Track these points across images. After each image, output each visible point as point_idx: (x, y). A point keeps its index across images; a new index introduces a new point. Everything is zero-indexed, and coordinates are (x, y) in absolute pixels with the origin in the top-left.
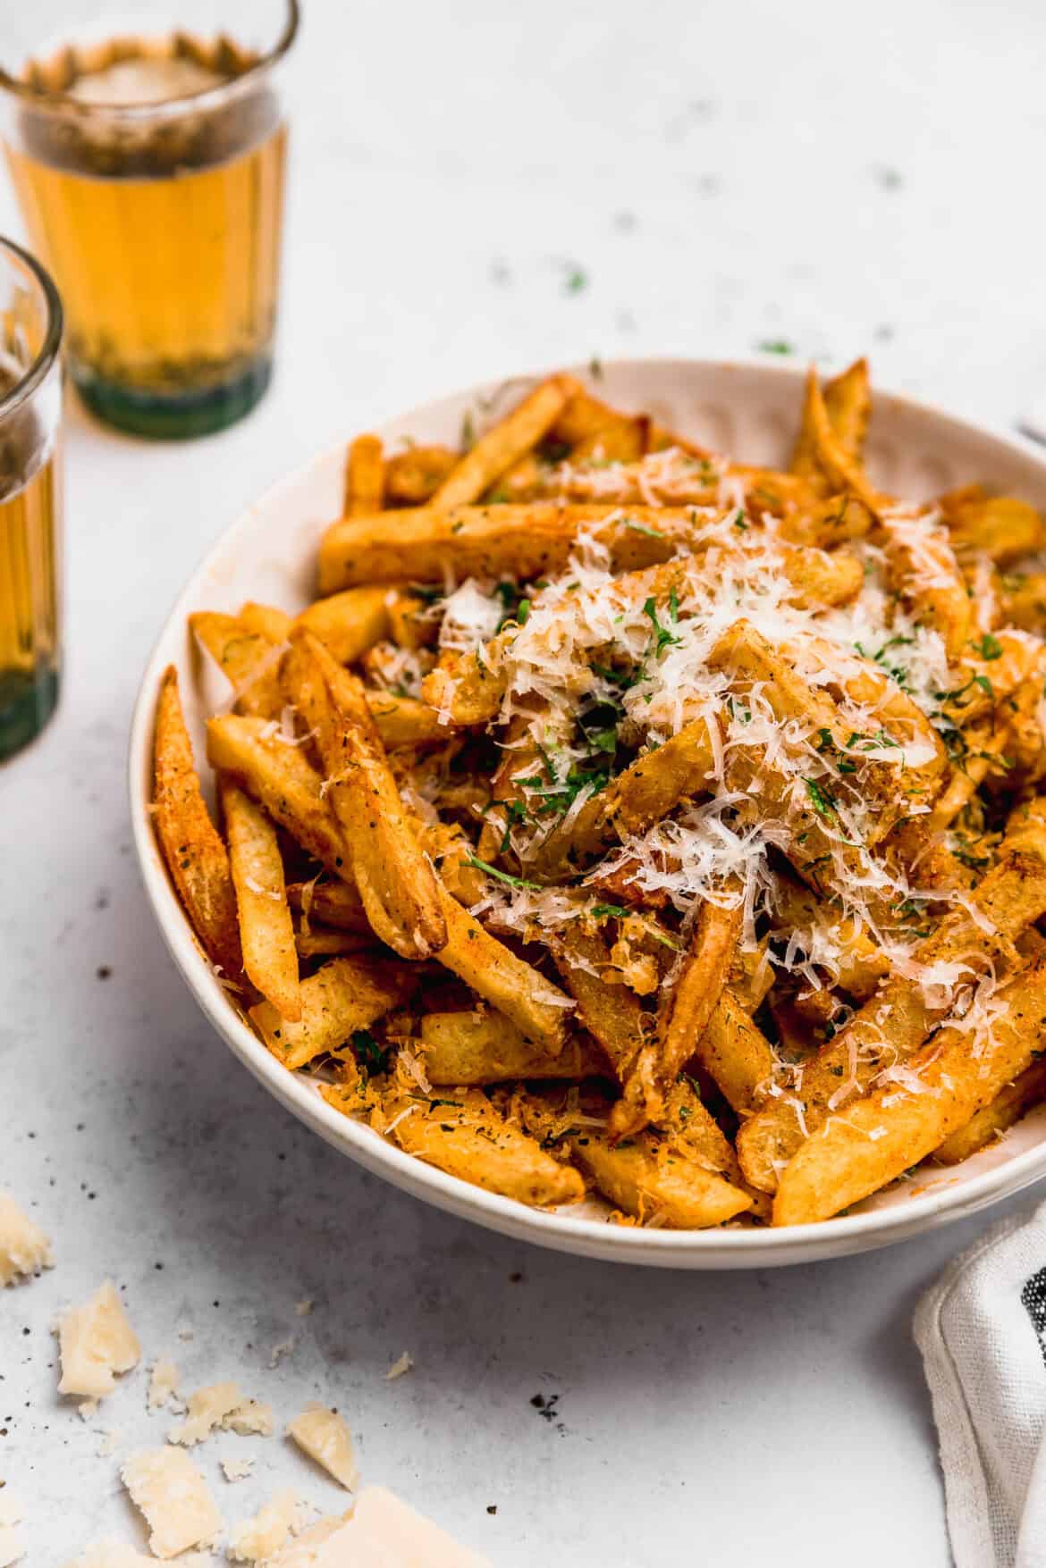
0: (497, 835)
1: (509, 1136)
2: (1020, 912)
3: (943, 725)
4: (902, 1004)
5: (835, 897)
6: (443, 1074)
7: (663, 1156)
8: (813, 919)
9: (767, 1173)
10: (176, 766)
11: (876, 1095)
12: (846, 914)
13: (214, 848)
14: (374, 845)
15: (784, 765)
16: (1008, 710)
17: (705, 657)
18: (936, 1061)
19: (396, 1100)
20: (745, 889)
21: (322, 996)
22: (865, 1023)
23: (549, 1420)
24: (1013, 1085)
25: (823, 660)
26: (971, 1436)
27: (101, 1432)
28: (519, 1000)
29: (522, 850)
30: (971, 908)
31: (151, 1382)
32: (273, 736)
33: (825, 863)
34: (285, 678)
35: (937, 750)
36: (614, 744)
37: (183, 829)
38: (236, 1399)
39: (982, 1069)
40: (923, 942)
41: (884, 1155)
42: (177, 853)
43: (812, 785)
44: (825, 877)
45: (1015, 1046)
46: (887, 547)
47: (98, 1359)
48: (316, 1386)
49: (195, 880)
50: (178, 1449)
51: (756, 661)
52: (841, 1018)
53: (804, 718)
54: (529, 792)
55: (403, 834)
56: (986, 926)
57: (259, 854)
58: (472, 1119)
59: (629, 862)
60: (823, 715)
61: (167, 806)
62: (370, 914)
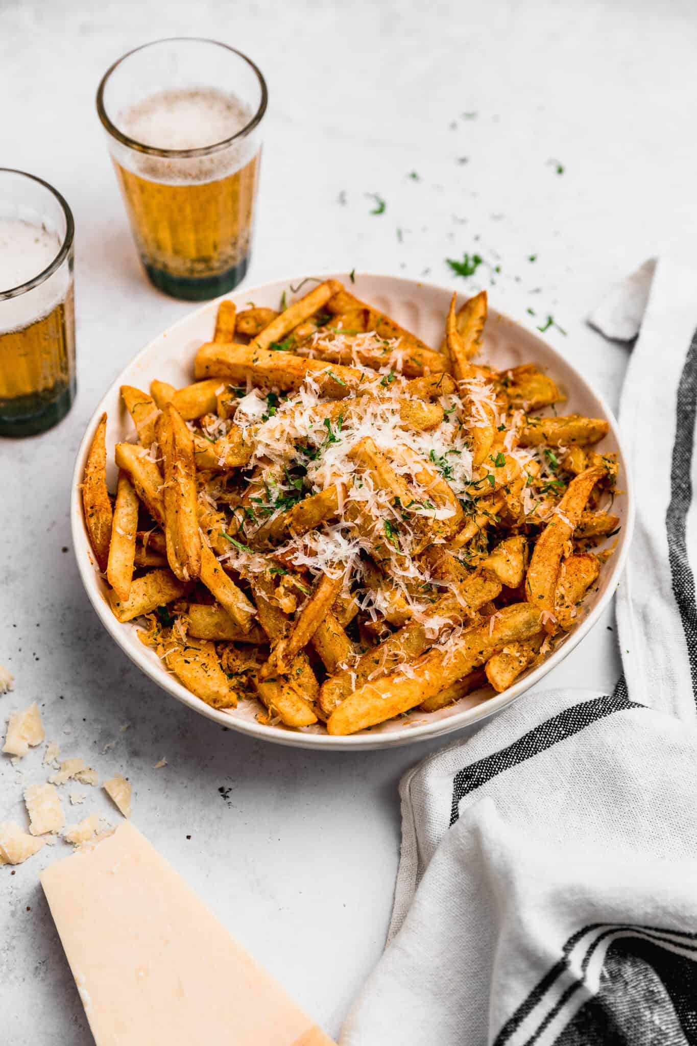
0: (237, 523)
1: (214, 670)
2: (481, 597)
3: (465, 498)
4: (415, 634)
5: (391, 578)
6: (196, 633)
7: (286, 690)
8: (380, 586)
9: (332, 705)
10: (96, 465)
11: (393, 676)
12: (394, 587)
13: (107, 509)
14: (176, 521)
15: (375, 512)
16: (505, 493)
17: (347, 452)
18: (426, 664)
19: (171, 643)
20: (346, 570)
21: (145, 588)
22: (394, 640)
23: (225, 799)
24: (461, 680)
25: (407, 461)
26: (415, 840)
27: (19, 772)
28: (231, 605)
29: (248, 532)
30: (456, 592)
31: (46, 752)
32: (145, 457)
33: (388, 561)
34: (157, 427)
35: (457, 512)
36: (301, 486)
37: (94, 498)
38: (84, 767)
39: (445, 671)
40: (432, 605)
41: (388, 706)
42: (89, 509)
43: (387, 522)
44: (387, 568)
45: (464, 664)
46: (464, 400)
47: (23, 738)
48: (122, 766)
49: (95, 523)
50: (53, 786)
51: (369, 459)
52: (386, 635)
53: (389, 490)
54: (255, 505)
55: (191, 518)
56: (462, 602)
57: (128, 515)
58: (202, 659)
59: (292, 549)
60: (400, 490)
61: (88, 485)
62: (168, 555)
